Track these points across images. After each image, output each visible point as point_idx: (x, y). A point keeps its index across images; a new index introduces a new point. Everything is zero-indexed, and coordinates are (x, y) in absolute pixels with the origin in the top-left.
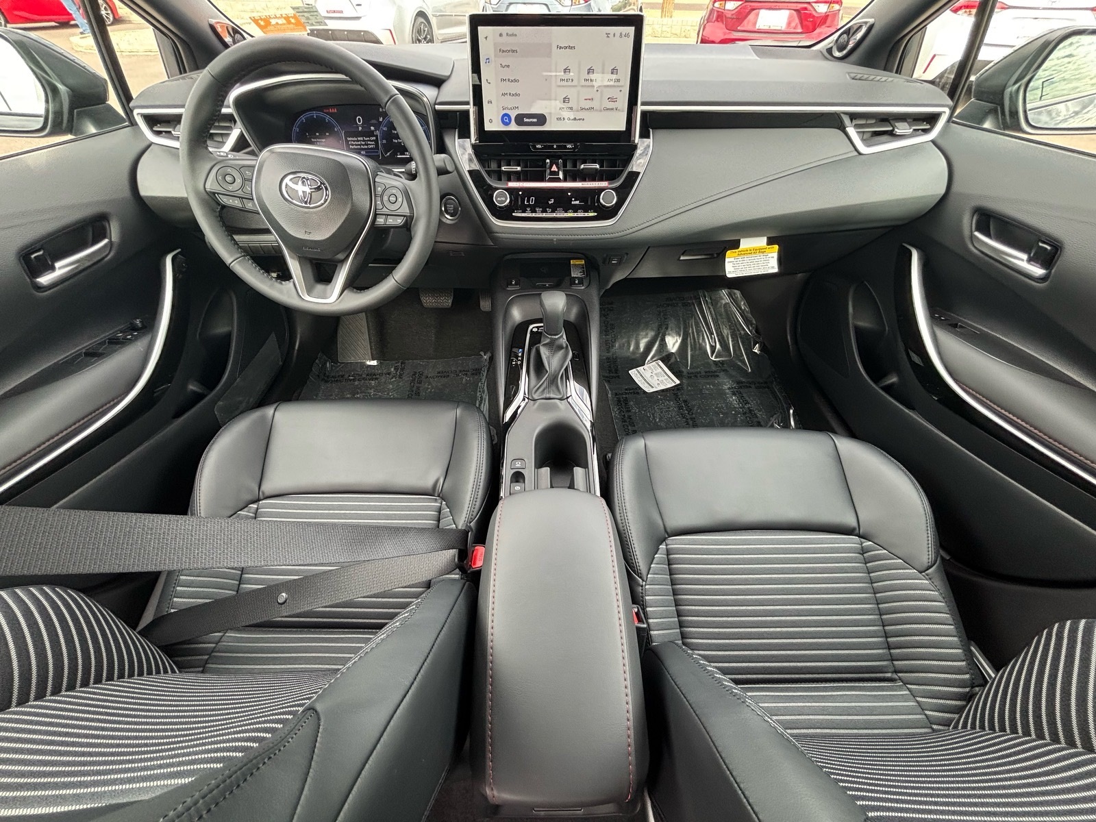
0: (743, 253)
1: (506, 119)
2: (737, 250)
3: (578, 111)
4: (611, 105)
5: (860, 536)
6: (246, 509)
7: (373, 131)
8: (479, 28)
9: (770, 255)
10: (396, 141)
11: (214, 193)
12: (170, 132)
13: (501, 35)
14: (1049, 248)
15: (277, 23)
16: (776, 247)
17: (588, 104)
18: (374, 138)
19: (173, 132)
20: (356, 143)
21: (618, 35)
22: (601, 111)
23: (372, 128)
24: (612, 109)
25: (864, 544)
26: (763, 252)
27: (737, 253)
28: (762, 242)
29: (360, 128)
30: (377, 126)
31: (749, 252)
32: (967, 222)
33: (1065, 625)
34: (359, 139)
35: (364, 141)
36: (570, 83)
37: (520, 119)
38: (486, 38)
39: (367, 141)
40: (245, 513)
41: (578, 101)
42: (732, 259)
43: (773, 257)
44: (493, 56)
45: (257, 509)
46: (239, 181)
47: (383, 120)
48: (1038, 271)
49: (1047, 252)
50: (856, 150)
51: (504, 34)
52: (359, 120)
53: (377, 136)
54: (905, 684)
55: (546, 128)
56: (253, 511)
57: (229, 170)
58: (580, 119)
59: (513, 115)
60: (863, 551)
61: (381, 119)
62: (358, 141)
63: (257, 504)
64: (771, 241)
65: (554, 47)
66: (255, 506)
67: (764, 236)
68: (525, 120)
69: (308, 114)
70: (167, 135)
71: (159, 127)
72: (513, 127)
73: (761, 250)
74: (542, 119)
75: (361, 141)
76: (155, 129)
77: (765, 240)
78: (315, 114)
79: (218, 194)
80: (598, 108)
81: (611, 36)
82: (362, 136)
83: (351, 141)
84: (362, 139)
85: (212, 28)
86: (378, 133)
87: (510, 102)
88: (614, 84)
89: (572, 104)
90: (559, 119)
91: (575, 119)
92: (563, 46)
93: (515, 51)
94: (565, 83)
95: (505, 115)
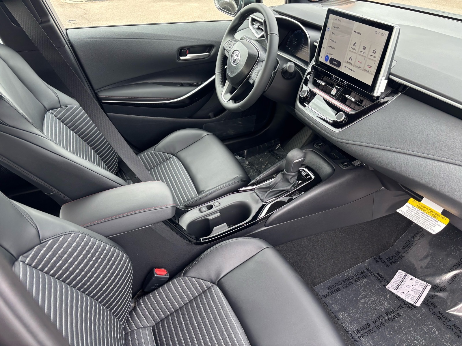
0: (421, 207)
1: (327, 58)
2: (418, 202)
3: (354, 66)
4: (368, 69)
6: (168, 154)
8: (330, 14)
9: (439, 223)
11: (225, 49)
13: (336, 19)
16: (447, 221)
17: (358, 64)
21: (380, 34)
22: (363, 70)
24: (368, 72)
26: (435, 217)
27: (417, 204)
28: (439, 209)
31: (425, 209)
36: (354, 51)
37: (332, 60)
38: (331, 19)
40: (167, 155)
41: (355, 61)
42: (411, 206)
43: (440, 226)
44: (331, 28)
45: (171, 157)
51: (337, 20)
55: (339, 69)
56: (170, 157)
58: (353, 71)
59: (330, 57)
62: (305, 48)
63: (172, 156)
64: (445, 213)
65: (353, 31)
66: (171, 156)
67: (443, 207)
68: (333, 62)
69: (298, 31)
72: (328, 63)
73: (434, 214)
74: (339, 64)
77: (442, 209)
78: (300, 32)
80: (362, 68)
81: (378, 33)
87: (331, 51)
88: (372, 58)
89: (352, 62)
90: (345, 67)
91: (351, 70)
92: (357, 32)
93: (338, 28)
94: (352, 50)
95: (327, 56)
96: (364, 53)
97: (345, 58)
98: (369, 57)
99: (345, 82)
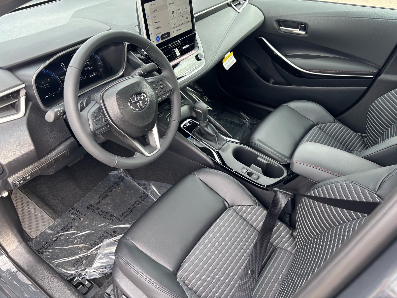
0: (226, 60)
1: (158, 39)
2: (224, 59)
3: (178, 27)
4: (187, 20)
5: (316, 125)
8: (144, 5)
9: (232, 56)
10: (86, 69)
13: (151, 5)
14: (304, 26)
16: (232, 53)
17: (181, 23)
22: (184, 24)
24: (188, 22)
25: (319, 126)
31: (227, 58)
32: (276, 25)
33: (371, 107)
36: (175, 17)
37: (162, 37)
38: (147, 8)
41: (178, 23)
42: (224, 63)
44: (150, 14)
48: (304, 33)
49: (304, 27)
50: (237, 12)
51: (152, 5)
54: (353, 150)
55: (171, 37)
57: (95, 114)
58: (179, 30)
59: (160, 36)
60: (320, 128)
65: (168, 4)
68: (164, 36)
72: (161, 41)
73: (230, 56)
74: (168, 34)
87: (158, 31)
88: (186, 12)
89: (176, 25)
90: (174, 32)
91: (178, 30)
92: (170, 3)
93: (156, 10)
94: (173, 17)
95: (158, 37)
96: (180, 13)
97: (171, 26)
98: (184, 13)
99: (179, 41)
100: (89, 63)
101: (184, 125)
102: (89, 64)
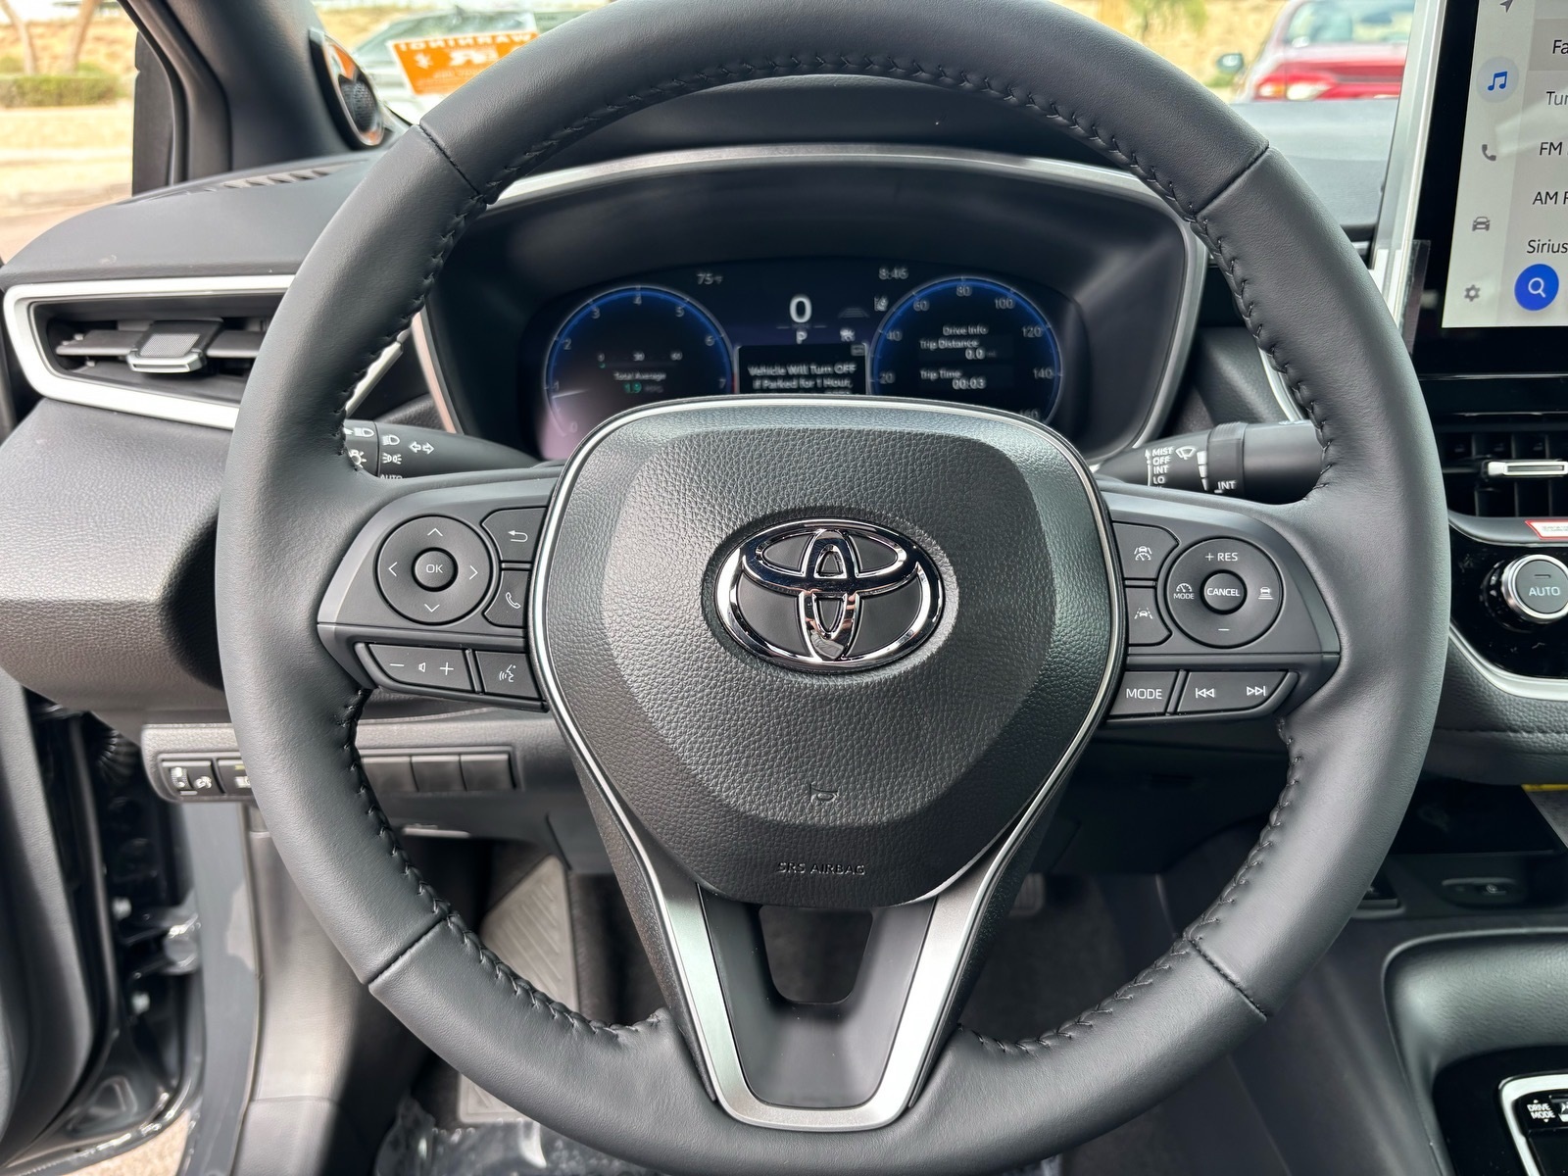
1: (1536, 286)
7: (848, 345)
10: (933, 376)
11: (351, 641)
12: (118, 361)
15: (469, 63)
18: (851, 367)
19: (132, 360)
20: (781, 384)
23: (846, 334)
29: (801, 336)
30: (866, 327)
34: (793, 370)
35: (810, 376)
39: (824, 376)
46: (471, 574)
47: (889, 307)
52: (801, 310)
53: (860, 361)
57: (435, 532)
61: (881, 305)
62: (788, 377)
69: (615, 293)
70: (104, 369)
71: (80, 345)
75: (798, 376)
76: (66, 349)
78: (638, 293)
79: (368, 641)
82: (808, 362)
83: (763, 377)
84: (803, 369)
85: (316, 52)
86: (866, 349)
95: (1537, 271)
100: (974, 349)
101: (1542, 1097)
102: (969, 355)
